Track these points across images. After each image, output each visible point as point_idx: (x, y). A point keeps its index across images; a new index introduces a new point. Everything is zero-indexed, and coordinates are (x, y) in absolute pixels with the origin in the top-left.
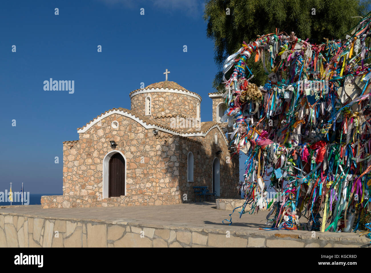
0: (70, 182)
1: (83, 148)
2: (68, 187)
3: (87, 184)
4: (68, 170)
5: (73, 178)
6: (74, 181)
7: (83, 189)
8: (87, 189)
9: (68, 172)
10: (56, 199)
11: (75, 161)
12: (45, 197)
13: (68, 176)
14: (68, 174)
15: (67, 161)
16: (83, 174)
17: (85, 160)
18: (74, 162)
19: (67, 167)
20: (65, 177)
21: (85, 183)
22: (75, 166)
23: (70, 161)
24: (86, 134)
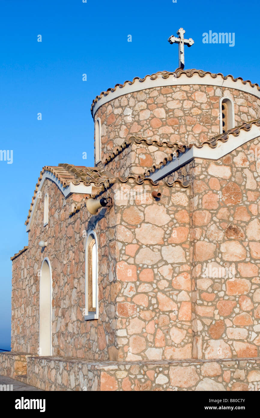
0: (147, 314)
1: (211, 207)
3: (228, 323)
4: (138, 275)
5: (158, 303)
6: (164, 313)
7: (216, 339)
8: (229, 340)
9: (138, 280)
10: (168, 376)
11: (164, 248)
12: (120, 370)
13: (138, 293)
14: (137, 287)
15: (131, 243)
16: (213, 292)
17: (218, 247)
18: (160, 250)
19: (135, 264)
20: (126, 297)
21: (222, 318)
22: (166, 263)
23: (147, 246)
24: (217, 164)
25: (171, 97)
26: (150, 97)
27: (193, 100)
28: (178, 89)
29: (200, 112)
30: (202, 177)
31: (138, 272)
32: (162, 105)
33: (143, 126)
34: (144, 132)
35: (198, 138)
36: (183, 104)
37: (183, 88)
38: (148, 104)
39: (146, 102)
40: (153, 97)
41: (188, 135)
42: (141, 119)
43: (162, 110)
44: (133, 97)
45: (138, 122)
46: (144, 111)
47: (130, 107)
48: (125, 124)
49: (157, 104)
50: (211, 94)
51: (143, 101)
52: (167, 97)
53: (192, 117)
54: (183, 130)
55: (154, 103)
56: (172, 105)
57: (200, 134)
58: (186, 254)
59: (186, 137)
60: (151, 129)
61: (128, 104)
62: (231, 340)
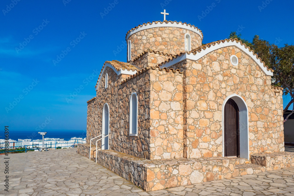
0: (164, 136)
1: (193, 84)
2: (160, 144)
3: (200, 140)
4: (160, 116)
5: (169, 130)
6: (171, 135)
7: (195, 148)
8: (200, 148)
9: (160, 118)
10: (178, 170)
11: (172, 103)
12: (156, 168)
13: (160, 125)
14: (159, 122)
15: (157, 100)
16: (194, 125)
17: (196, 103)
18: (170, 104)
19: (158, 111)
20: (154, 127)
21: (198, 138)
22: (173, 111)
23: (164, 101)
24: (196, 63)
25: (164, 32)
26: (154, 32)
27: (174, 34)
28: (167, 29)
29: (176, 40)
30: (190, 68)
31: (160, 114)
32: (160, 35)
33: (151, 45)
34: (151, 47)
36: (169, 35)
37: (170, 28)
38: (154, 35)
39: (153, 34)
40: (156, 32)
41: (171, 50)
42: (150, 42)
43: (160, 38)
44: (147, 31)
45: (149, 43)
46: (152, 38)
47: (145, 36)
48: (143, 44)
49: (157, 35)
50: (181, 31)
51: (152, 33)
52: (162, 32)
53: (173, 42)
54: (169, 47)
55: (156, 34)
56: (164, 36)
57: (176, 50)
58: (181, 106)
59: (171, 51)
60: (155, 46)
61: (145, 34)
62: (201, 148)
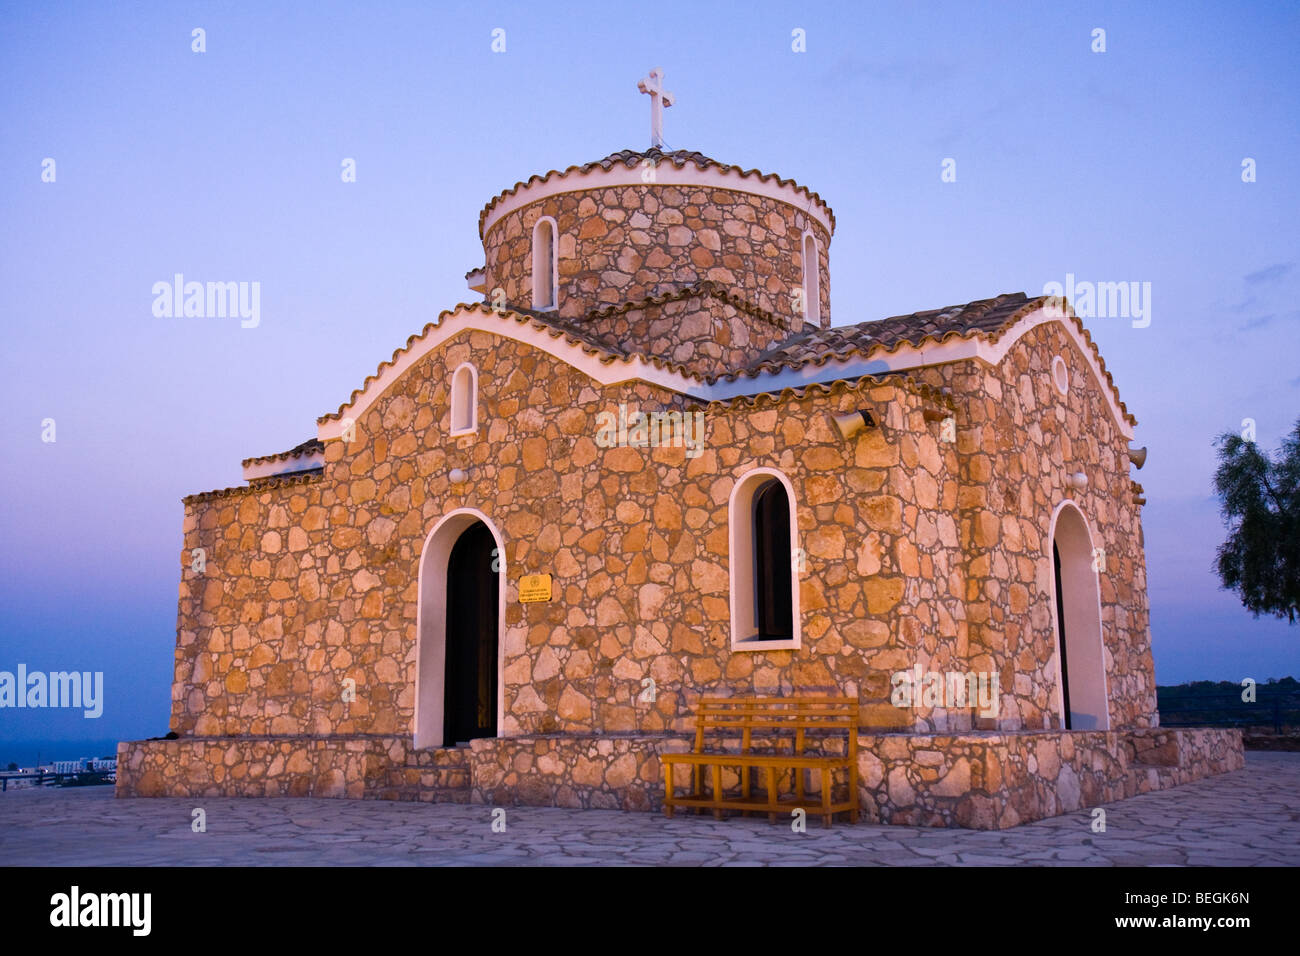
25: (731, 213)
27: (767, 228)
28: (742, 200)
29: (776, 253)
33: (676, 258)
35: (774, 302)
36: (750, 230)
37: (752, 200)
41: (759, 293)
44: (654, 195)
45: (666, 248)
46: (679, 229)
48: (634, 246)
49: (704, 220)
50: (791, 222)
51: (677, 208)
52: (724, 211)
53: (765, 259)
54: (750, 281)
55: (699, 217)
56: (733, 228)
57: (777, 295)
59: (757, 296)
60: (693, 267)
61: (642, 207)
